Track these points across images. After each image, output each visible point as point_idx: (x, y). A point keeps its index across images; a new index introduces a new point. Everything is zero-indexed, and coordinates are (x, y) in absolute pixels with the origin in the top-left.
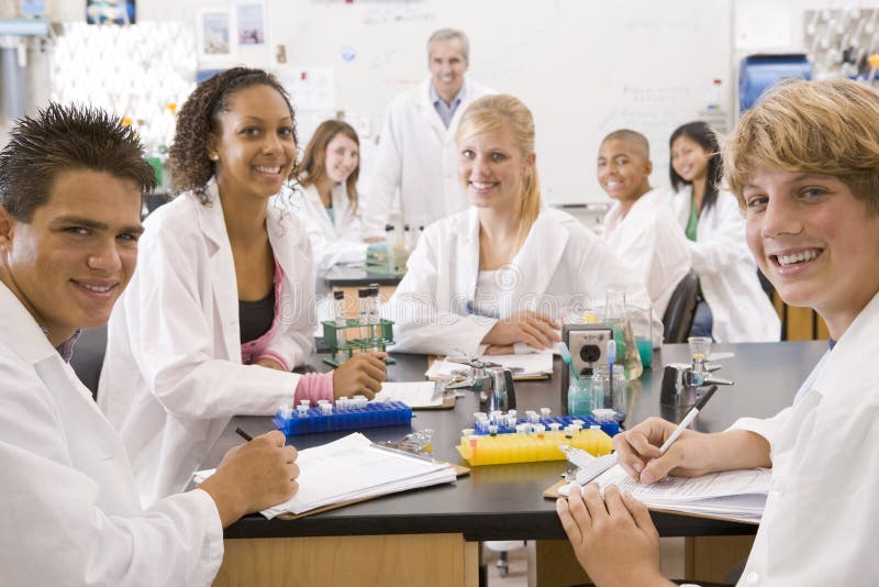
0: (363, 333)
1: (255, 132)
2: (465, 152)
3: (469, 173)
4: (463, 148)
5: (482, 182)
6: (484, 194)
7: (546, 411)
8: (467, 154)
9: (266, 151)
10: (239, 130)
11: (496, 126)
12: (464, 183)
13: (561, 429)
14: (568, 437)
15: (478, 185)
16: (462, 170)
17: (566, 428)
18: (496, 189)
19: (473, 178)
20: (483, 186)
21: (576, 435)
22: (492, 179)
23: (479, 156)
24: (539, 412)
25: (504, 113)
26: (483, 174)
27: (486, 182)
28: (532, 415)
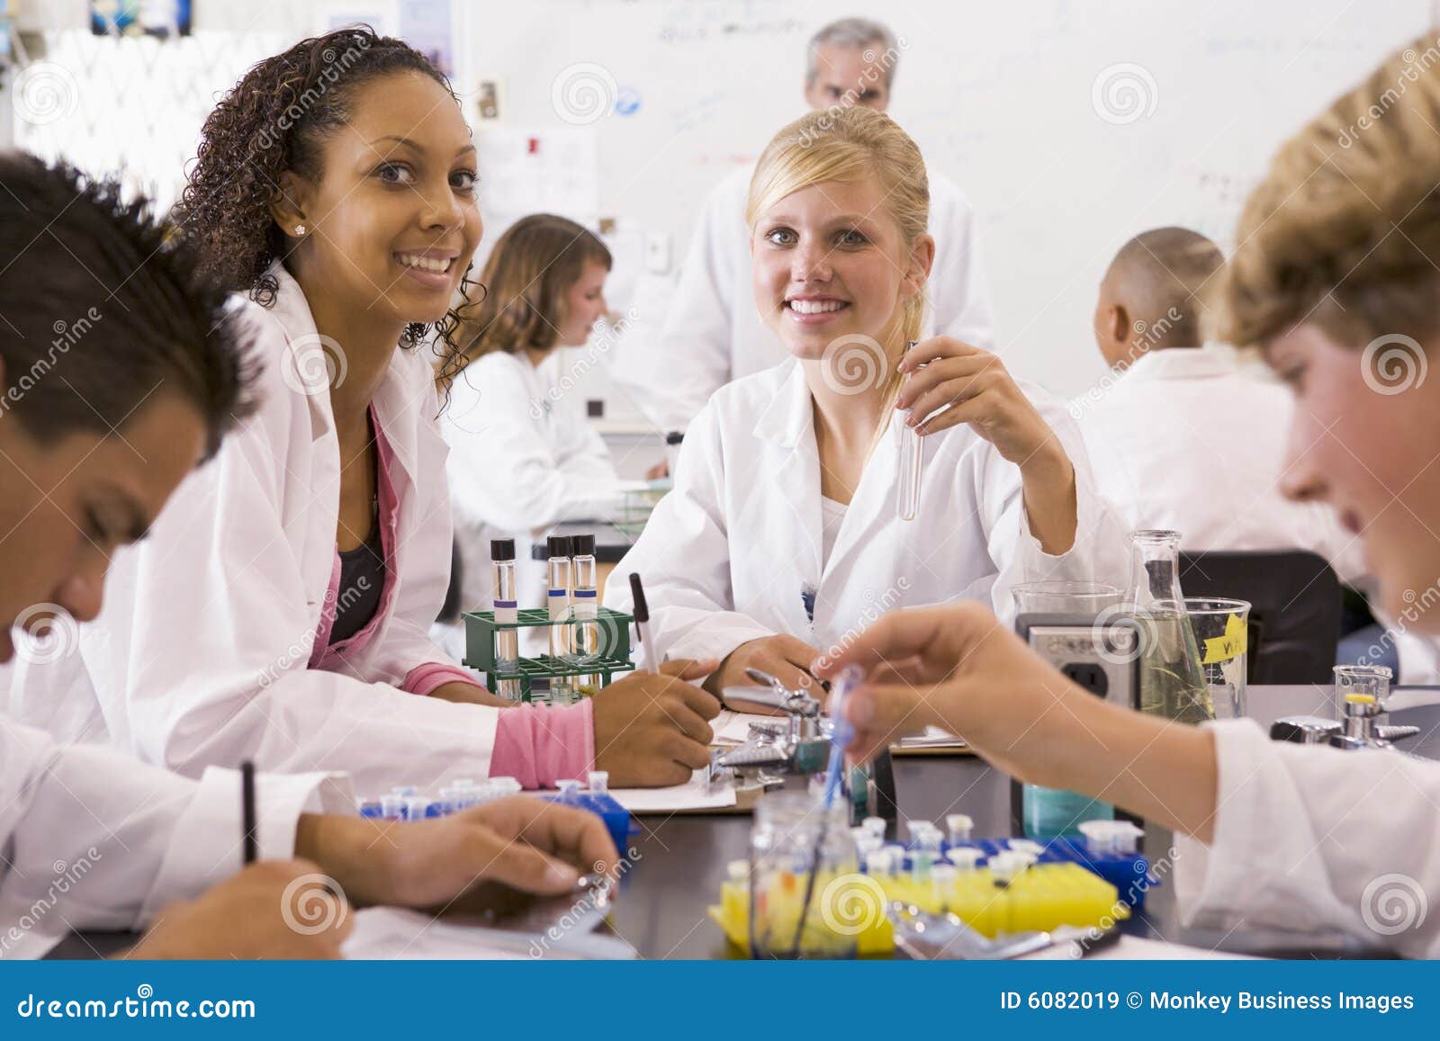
0: (559, 644)
1: (403, 176)
2: (770, 234)
3: (783, 279)
4: (767, 224)
5: (811, 300)
6: (815, 326)
7: (960, 823)
8: (777, 237)
9: (428, 219)
10: (365, 165)
11: (842, 168)
12: (771, 306)
13: (981, 863)
14: (1001, 884)
15: (803, 307)
16: (766, 275)
17: (992, 861)
18: (847, 314)
19: (793, 290)
20: (816, 308)
21: (1018, 880)
22: (835, 292)
23: (806, 237)
24: (942, 826)
25: (860, 139)
26: (816, 281)
27: (822, 300)
28: (924, 831)
